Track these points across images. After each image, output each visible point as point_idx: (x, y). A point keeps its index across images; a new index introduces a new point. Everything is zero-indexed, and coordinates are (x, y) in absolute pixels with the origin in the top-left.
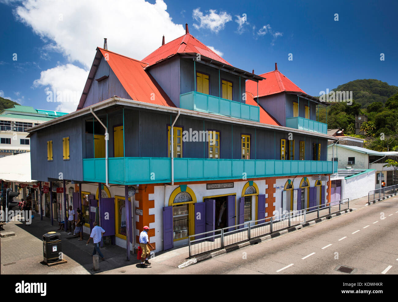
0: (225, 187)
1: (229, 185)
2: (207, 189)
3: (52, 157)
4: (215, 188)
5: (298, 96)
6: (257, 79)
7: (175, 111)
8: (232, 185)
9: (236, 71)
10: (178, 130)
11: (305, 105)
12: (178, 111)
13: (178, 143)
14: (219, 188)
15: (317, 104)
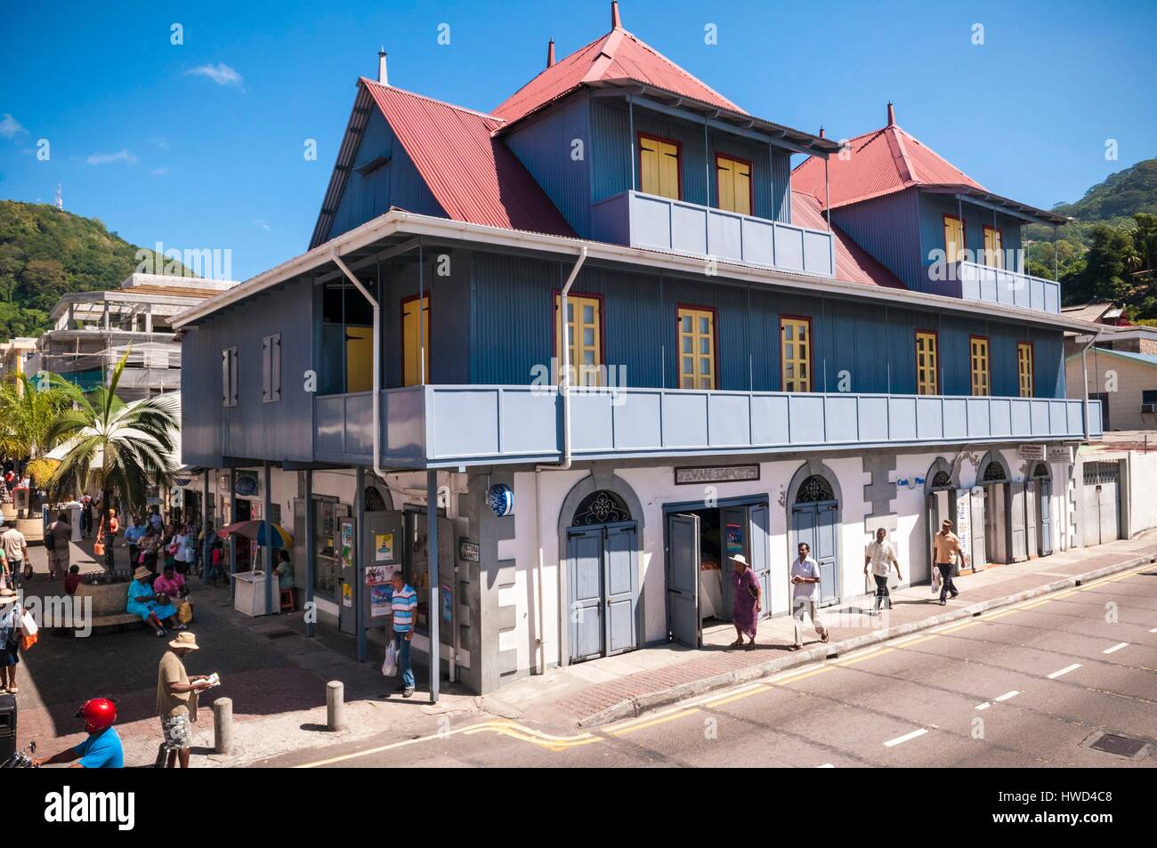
0: (732, 477)
1: (745, 473)
2: (677, 483)
3: (236, 397)
4: (702, 480)
5: (958, 197)
6: (825, 149)
7: (572, 247)
8: (754, 471)
9: (757, 130)
10: (585, 306)
11: (985, 227)
12: (579, 249)
13: (585, 345)
14: (713, 480)
15: (1023, 222)
